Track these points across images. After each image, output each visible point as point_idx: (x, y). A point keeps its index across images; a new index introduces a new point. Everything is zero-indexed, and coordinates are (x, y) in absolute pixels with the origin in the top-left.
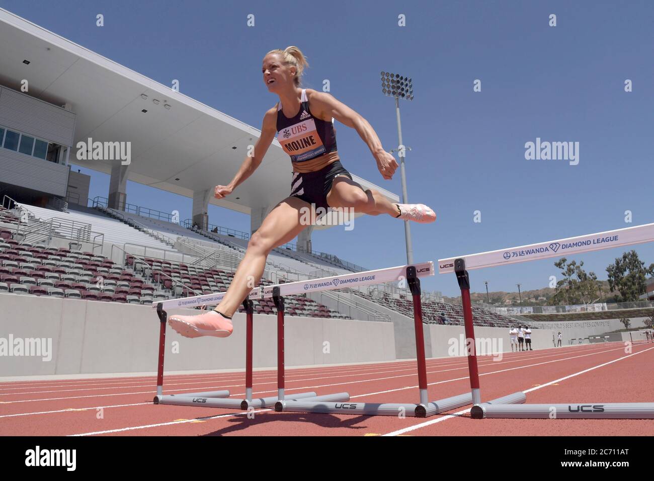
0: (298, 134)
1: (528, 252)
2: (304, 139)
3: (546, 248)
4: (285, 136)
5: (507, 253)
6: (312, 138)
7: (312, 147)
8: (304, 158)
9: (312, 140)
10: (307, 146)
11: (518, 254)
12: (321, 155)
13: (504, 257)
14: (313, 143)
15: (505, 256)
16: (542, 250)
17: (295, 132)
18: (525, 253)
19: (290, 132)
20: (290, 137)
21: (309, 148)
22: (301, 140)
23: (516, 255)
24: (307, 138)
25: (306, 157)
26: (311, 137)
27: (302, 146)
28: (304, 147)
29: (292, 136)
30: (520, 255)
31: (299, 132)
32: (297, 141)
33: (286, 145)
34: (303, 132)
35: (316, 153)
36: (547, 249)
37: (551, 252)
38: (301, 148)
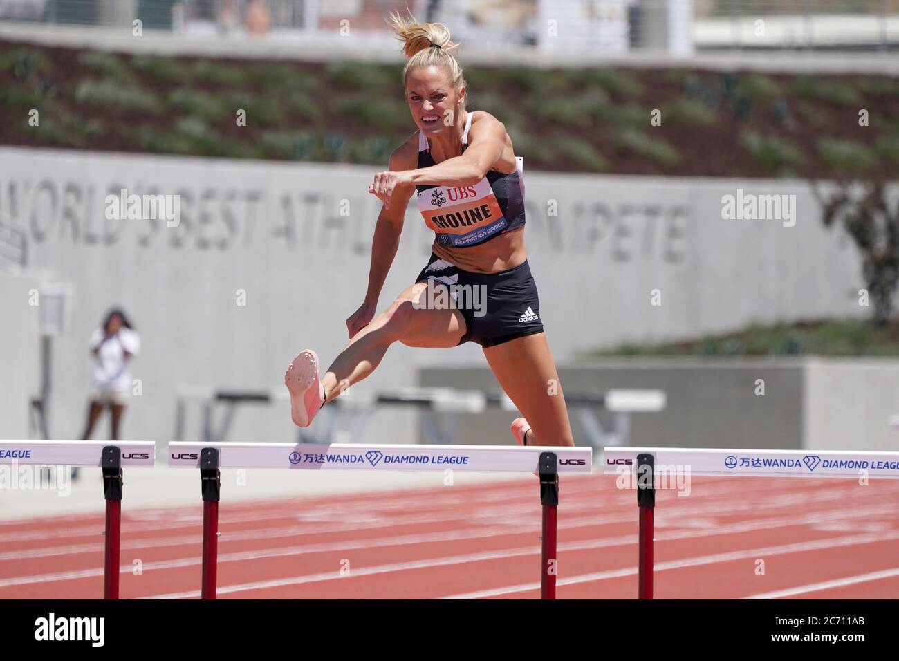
0: (459, 201)
1: (767, 463)
2: (471, 211)
3: (798, 461)
4: (433, 202)
5: (731, 457)
6: (486, 208)
7: (485, 222)
8: (468, 241)
9: (485, 212)
10: (475, 222)
11: (751, 463)
12: (498, 233)
13: (726, 464)
14: (487, 216)
15: (728, 462)
16: (791, 463)
17: (454, 197)
18: (762, 462)
19: (445, 195)
20: (444, 205)
21: (479, 223)
22: (465, 212)
23: (746, 464)
24: (477, 209)
25: (471, 240)
26: (483, 207)
27: (465, 222)
28: (469, 223)
29: (449, 203)
30: (753, 465)
31: (462, 197)
32: (458, 214)
33: (434, 219)
34: (469, 199)
35: (490, 231)
36: (798, 463)
37: (805, 469)
38: (464, 225)
